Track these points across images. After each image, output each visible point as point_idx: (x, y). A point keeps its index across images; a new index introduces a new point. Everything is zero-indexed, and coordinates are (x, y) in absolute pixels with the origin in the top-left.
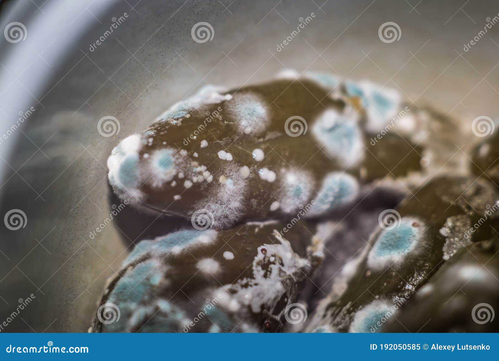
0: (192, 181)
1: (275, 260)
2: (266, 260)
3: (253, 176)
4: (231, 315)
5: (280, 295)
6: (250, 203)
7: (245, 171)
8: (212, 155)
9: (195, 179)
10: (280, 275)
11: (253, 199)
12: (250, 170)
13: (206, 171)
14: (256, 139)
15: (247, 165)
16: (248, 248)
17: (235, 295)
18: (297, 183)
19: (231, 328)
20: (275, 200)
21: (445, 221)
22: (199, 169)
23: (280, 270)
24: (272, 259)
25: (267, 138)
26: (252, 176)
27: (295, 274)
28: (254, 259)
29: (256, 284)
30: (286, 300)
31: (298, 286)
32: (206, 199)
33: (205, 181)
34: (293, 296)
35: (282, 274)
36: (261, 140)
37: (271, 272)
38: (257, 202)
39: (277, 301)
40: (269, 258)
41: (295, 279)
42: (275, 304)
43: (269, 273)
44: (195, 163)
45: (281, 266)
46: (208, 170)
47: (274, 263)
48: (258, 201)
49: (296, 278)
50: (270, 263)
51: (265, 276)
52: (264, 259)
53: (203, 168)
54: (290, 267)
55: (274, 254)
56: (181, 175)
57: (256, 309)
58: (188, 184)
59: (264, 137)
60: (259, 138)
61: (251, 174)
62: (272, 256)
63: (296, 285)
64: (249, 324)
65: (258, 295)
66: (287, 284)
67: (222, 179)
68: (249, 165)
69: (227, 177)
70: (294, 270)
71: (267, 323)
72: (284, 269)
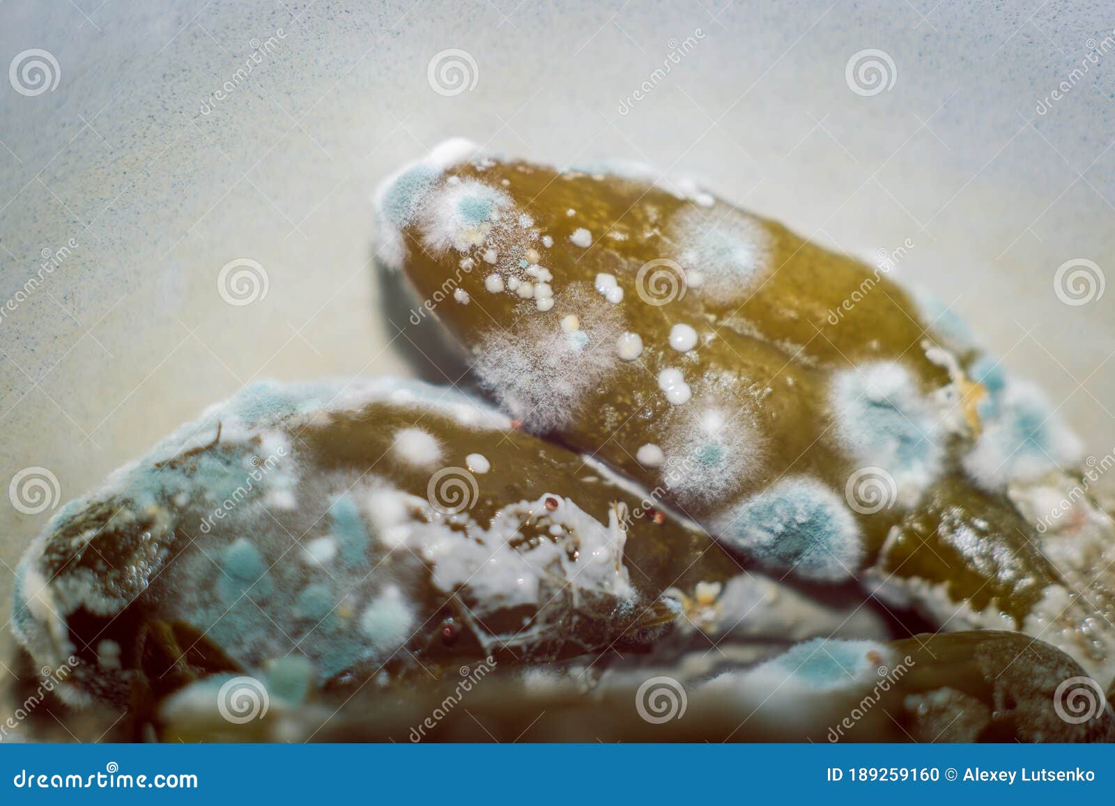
0: (506, 282)
1: (563, 537)
2: (543, 523)
3: (643, 366)
4: (377, 548)
5: (517, 600)
6: (601, 411)
7: (630, 345)
8: (584, 268)
9: (514, 282)
10: (548, 568)
11: (611, 406)
12: (644, 350)
13: (546, 282)
14: (702, 308)
15: (643, 336)
16: (528, 480)
17: (418, 525)
18: (719, 439)
19: (358, 571)
20: (657, 443)
21: (937, 687)
22: (534, 270)
23: (557, 561)
24: (556, 530)
25: (726, 322)
26: (641, 364)
27: (585, 594)
28: (518, 502)
29: (479, 541)
30: (527, 621)
31: (579, 623)
32: (511, 336)
33: (532, 300)
34: (551, 630)
35: (555, 570)
36: (712, 318)
37: (532, 547)
38: (617, 421)
39: (503, 604)
40: (553, 523)
41: (576, 602)
42: (493, 607)
43: (525, 545)
44: (533, 255)
45: (565, 558)
46: (552, 284)
47: (552, 538)
48: (620, 418)
49: (580, 600)
50: (546, 531)
51: (514, 544)
52: (540, 518)
53: (544, 274)
54: (585, 574)
55: (569, 527)
56: (490, 256)
57: (443, 580)
58: (494, 283)
59: (720, 318)
60: (709, 310)
61: (639, 360)
62: (563, 526)
63: (576, 619)
64: (402, 592)
65: (468, 562)
66: (549, 596)
67: (570, 322)
68: (647, 340)
69: (582, 326)
70: (589, 586)
71: (449, 626)
72: (566, 564)
